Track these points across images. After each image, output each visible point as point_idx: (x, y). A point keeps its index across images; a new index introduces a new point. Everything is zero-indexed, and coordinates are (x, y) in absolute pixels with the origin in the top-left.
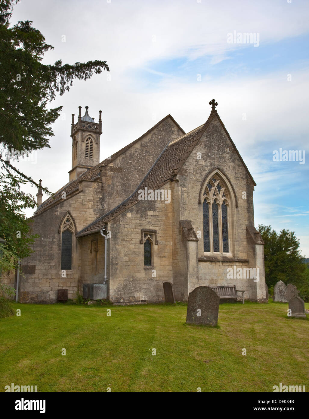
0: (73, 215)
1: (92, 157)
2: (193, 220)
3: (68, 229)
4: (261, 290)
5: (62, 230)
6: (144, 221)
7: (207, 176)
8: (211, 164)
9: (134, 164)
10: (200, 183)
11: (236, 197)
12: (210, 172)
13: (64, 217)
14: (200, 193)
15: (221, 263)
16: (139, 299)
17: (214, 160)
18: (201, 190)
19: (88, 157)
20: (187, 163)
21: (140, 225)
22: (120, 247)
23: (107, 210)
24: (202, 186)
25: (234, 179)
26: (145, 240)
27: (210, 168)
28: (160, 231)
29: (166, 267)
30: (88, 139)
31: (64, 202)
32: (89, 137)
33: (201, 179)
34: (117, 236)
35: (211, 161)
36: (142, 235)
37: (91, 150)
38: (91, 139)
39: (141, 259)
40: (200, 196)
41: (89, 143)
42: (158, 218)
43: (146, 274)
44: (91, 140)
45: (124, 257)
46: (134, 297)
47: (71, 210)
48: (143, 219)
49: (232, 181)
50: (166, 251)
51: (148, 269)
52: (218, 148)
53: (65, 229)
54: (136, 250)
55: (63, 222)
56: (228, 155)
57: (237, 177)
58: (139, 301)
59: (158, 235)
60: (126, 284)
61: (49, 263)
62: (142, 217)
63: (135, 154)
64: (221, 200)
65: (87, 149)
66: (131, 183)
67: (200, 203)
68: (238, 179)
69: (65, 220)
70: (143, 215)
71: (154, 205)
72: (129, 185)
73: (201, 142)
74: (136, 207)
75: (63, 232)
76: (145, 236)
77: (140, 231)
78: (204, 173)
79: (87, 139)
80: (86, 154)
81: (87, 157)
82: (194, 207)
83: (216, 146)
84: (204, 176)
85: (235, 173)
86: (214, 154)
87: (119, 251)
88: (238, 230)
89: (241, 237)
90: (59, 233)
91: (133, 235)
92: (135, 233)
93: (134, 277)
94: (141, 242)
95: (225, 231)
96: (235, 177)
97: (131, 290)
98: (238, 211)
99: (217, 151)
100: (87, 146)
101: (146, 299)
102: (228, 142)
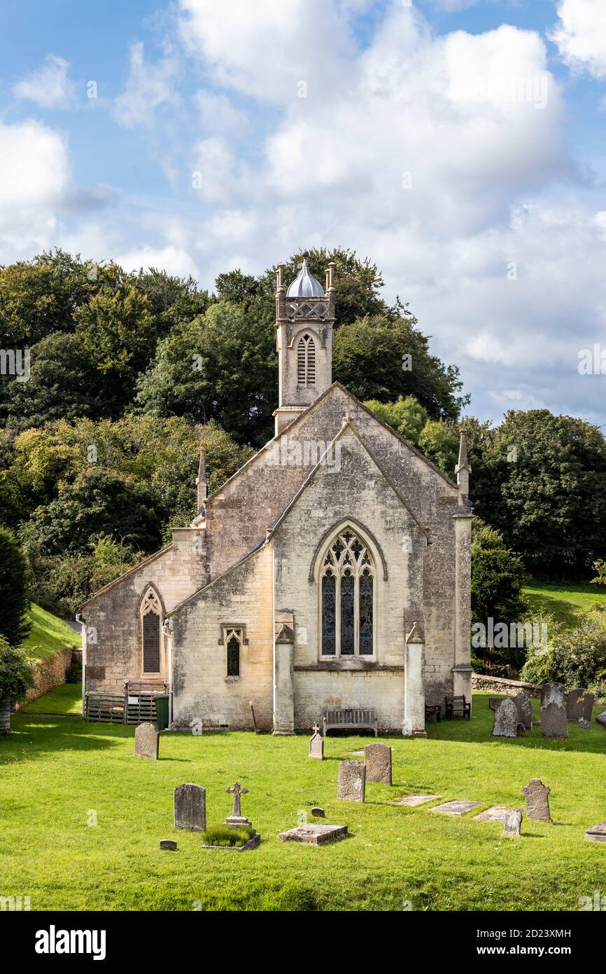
0: (159, 589)
1: (314, 382)
2: (298, 609)
3: (151, 612)
4: (416, 717)
5: (143, 613)
6: (226, 612)
7: (326, 535)
8: (336, 513)
9: (264, 489)
10: (313, 548)
11: (384, 563)
12: (333, 527)
13: (145, 591)
14: (313, 564)
15: (348, 672)
16: (217, 723)
17: (342, 506)
18: (315, 558)
19: (304, 382)
20: (289, 518)
21: (218, 617)
22: (189, 650)
23: (214, 575)
24: (316, 552)
25: (382, 532)
26: (227, 639)
27: (332, 521)
28: (252, 625)
29: (262, 677)
30: (303, 339)
31: (144, 569)
32: (304, 334)
33: (316, 541)
34: (184, 636)
35: (337, 508)
36: (222, 632)
37: (311, 364)
38: (309, 340)
39: (223, 666)
40: (312, 569)
41: (306, 348)
42: (249, 606)
43: (228, 688)
44: (312, 340)
45: (194, 664)
46: (210, 720)
47: (155, 580)
48: (223, 608)
49: (377, 536)
50: (263, 654)
51: (231, 681)
52: (350, 484)
53: (148, 610)
54: (213, 654)
55: (144, 601)
56: (373, 493)
57: (389, 529)
58: (218, 726)
59: (248, 630)
60: (198, 703)
61: (125, 663)
62: (222, 605)
63: (266, 471)
64: (357, 570)
65: (301, 365)
66: (257, 523)
67: (311, 580)
68: (391, 531)
69: (146, 597)
70: (224, 603)
71: (243, 585)
72: (255, 528)
73: (317, 479)
74: (213, 590)
75: (144, 617)
76: (228, 634)
77: (218, 626)
78: (321, 531)
79: (301, 341)
80: (300, 376)
81: (301, 385)
82: (300, 588)
83: (347, 480)
84: (320, 536)
85: (386, 521)
86: (343, 494)
87: (186, 657)
88: (385, 618)
89: (393, 630)
90: (137, 617)
91: (207, 632)
92: (211, 629)
93: (209, 693)
94: (221, 642)
95: (367, 620)
96: (385, 529)
97: (206, 710)
98: (389, 586)
99: (349, 488)
100: (300, 357)
101: (229, 723)
102: (373, 470)
